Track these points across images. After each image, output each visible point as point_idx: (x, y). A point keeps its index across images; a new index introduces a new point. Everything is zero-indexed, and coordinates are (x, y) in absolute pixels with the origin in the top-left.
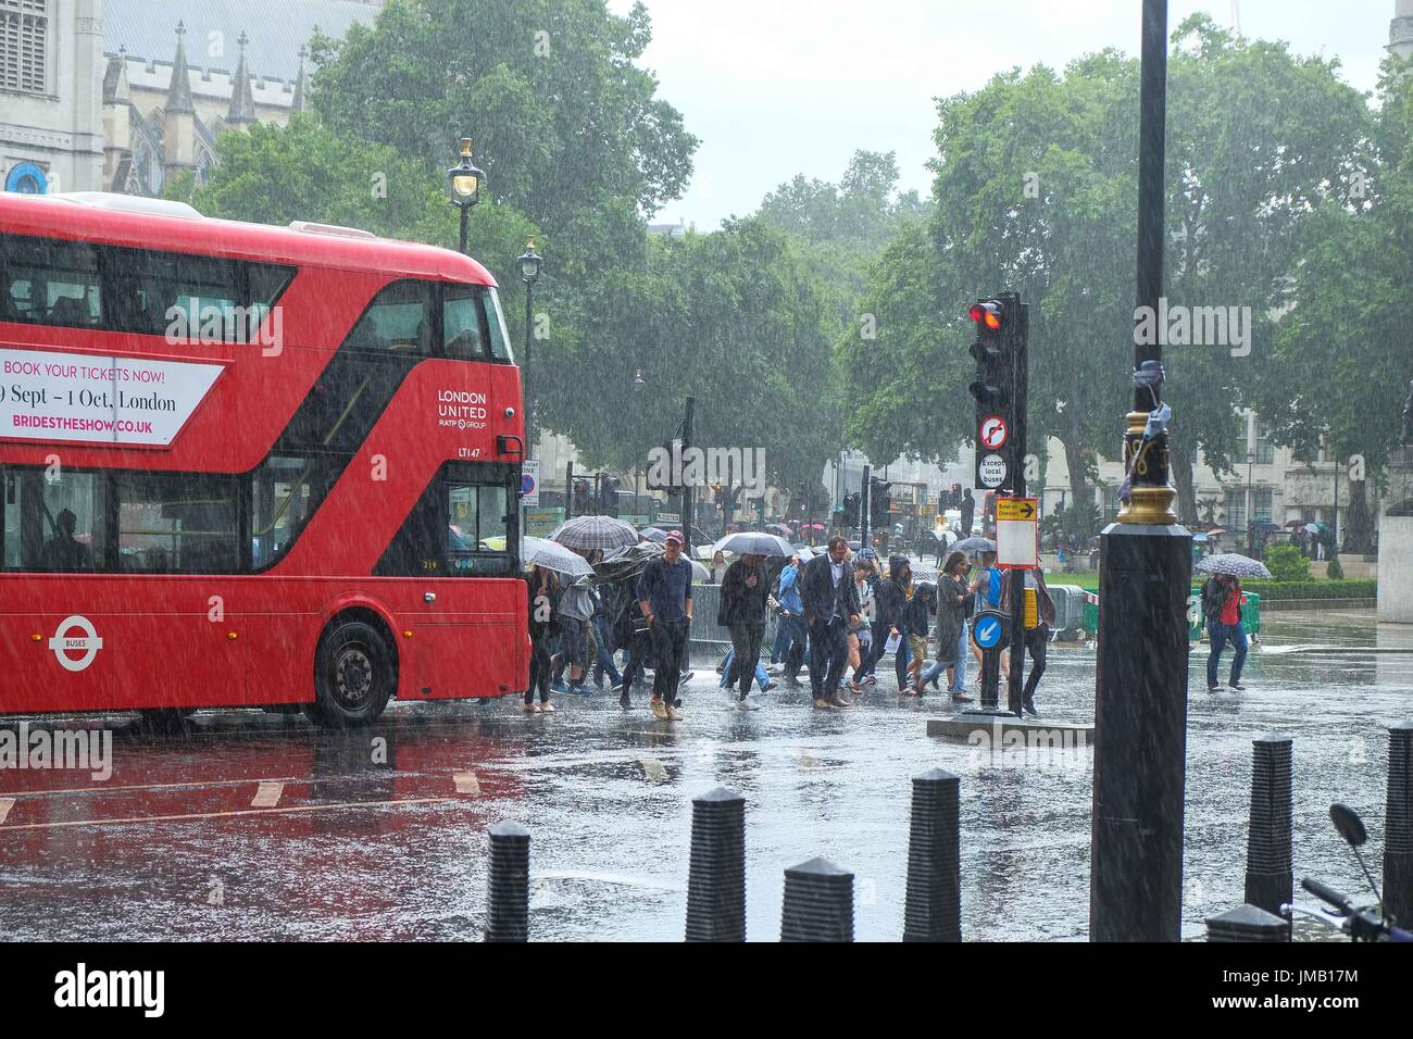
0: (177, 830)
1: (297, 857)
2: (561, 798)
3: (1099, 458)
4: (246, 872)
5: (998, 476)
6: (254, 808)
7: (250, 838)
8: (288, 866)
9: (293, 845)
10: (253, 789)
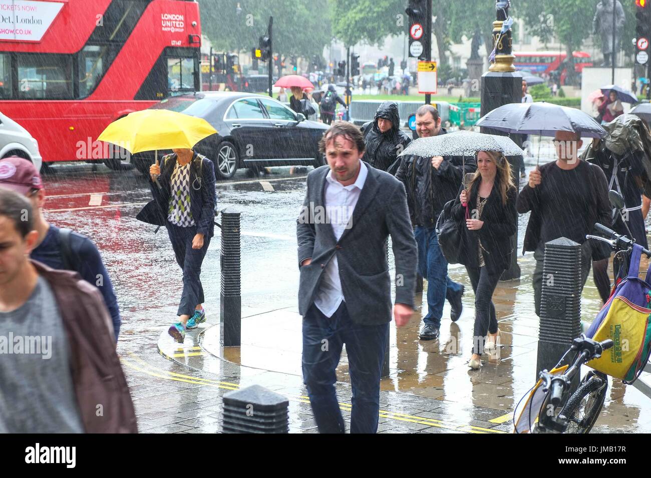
0: (58, 216)
1: (115, 227)
2: (226, 200)
3: (452, 42)
4: (94, 234)
5: (419, 51)
6: (91, 206)
7: (92, 219)
8: (111, 231)
9: (112, 222)
10: (88, 198)
